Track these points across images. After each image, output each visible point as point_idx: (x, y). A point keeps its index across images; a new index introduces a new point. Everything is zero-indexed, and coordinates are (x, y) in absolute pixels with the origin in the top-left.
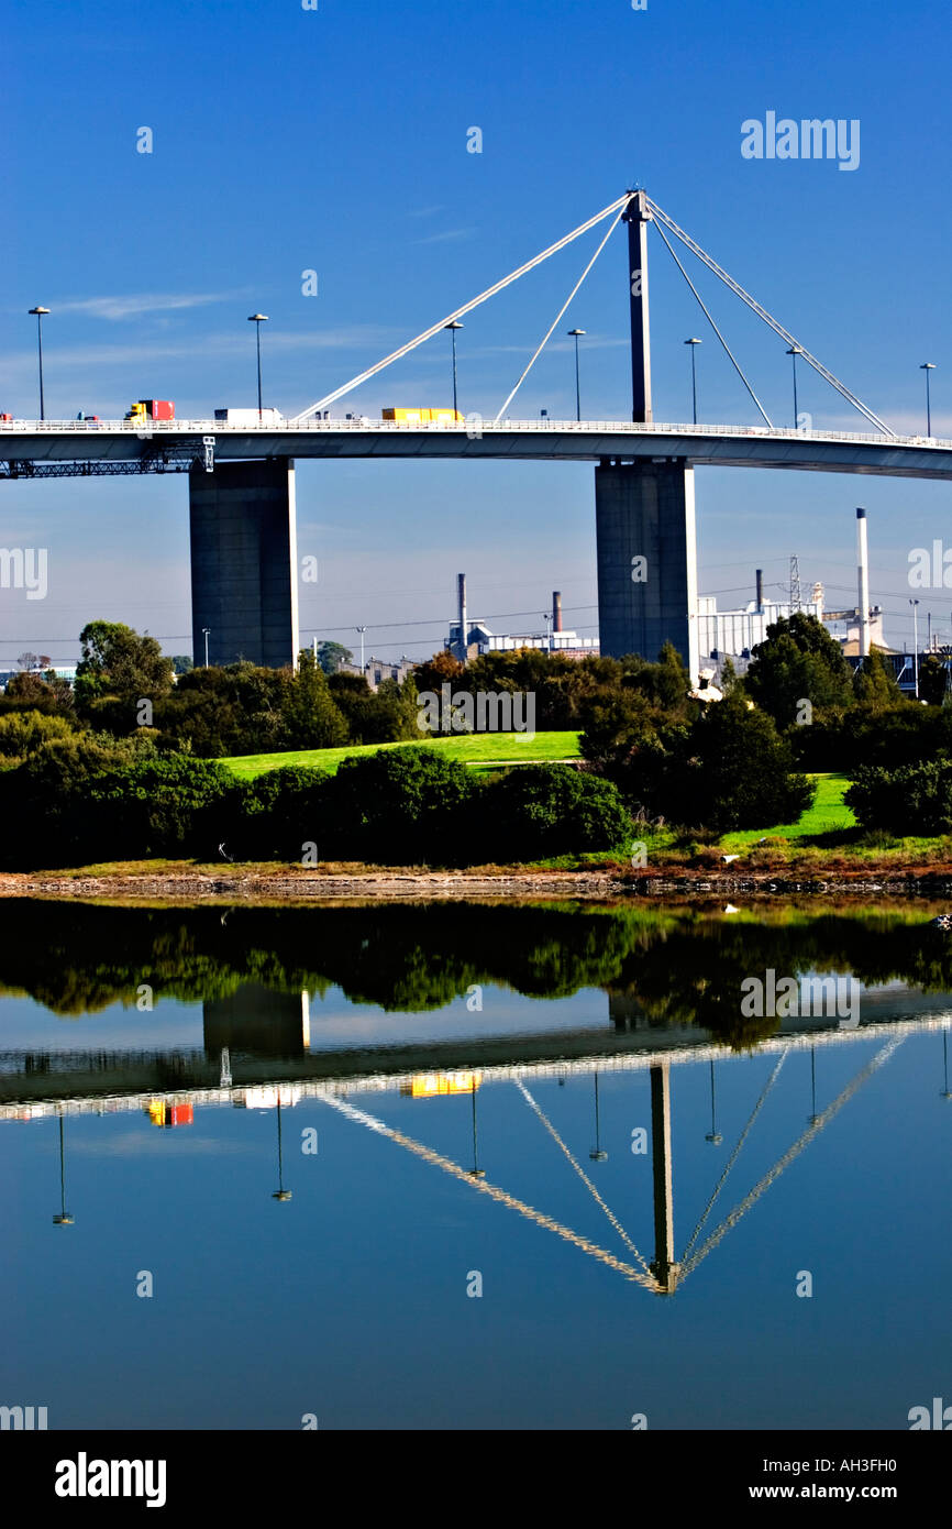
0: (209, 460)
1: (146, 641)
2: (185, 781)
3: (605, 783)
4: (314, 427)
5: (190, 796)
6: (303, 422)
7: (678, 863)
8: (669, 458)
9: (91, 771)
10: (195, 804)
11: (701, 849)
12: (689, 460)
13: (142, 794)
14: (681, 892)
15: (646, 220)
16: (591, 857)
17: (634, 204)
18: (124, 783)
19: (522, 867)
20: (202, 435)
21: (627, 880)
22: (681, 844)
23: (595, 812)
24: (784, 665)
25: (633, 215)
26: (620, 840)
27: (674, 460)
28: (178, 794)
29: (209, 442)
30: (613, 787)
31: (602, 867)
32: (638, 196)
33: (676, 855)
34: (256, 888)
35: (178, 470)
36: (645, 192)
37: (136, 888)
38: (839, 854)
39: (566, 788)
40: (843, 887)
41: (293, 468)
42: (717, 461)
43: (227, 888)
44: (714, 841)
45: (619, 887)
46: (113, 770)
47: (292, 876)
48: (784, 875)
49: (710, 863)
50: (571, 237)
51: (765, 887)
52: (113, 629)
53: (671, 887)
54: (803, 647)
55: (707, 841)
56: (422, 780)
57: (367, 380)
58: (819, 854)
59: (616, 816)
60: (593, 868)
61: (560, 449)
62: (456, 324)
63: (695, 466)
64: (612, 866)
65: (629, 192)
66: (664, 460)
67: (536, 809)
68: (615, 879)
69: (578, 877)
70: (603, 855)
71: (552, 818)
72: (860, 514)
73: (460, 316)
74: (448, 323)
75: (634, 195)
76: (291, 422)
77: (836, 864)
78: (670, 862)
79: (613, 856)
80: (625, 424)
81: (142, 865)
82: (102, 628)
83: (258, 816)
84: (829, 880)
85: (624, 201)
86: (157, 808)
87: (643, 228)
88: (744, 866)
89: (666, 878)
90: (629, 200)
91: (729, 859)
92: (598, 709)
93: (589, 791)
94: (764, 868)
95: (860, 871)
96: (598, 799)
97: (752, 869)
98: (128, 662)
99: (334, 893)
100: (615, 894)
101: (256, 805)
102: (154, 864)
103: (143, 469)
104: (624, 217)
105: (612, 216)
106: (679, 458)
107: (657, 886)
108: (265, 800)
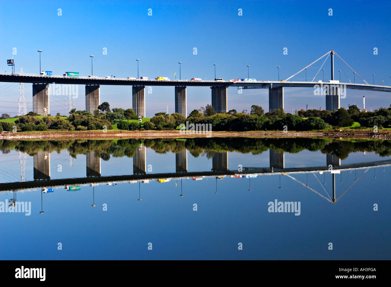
0: (272, 87)
1: (260, 107)
2: (261, 120)
3: (322, 120)
4: (286, 82)
5: (262, 122)
6: (285, 82)
7: (333, 131)
9: (248, 118)
10: (262, 123)
11: (337, 129)
13: (255, 121)
14: (333, 135)
16: (320, 130)
18: (252, 120)
19: (309, 131)
20: (270, 83)
21: (325, 134)
22: (334, 128)
23: (321, 124)
24: (351, 111)
25: (332, 53)
26: (324, 128)
28: (260, 122)
29: (272, 84)
30: (324, 121)
31: (321, 132)
32: (332, 51)
33: (333, 130)
34: (271, 135)
35: (267, 88)
37: (254, 135)
38: (357, 130)
39: (316, 120)
40: (358, 135)
41: (283, 88)
43: (267, 135)
44: (339, 128)
45: (324, 134)
46: (251, 118)
47: (276, 133)
48: (349, 133)
49: (338, 131)
50: (323, 56)
51: (346, 134)
52: (256, 106)
53: (332, 134)
54: (354, 109)
55: (337, 128)
56: (295, 119)
58: (354, 130)
59: (324, 125)
60: (320, 132)
62: (306, 69)
64: (323, 132)
67: (312, 124)
68: (323, 133)
69: (318, 133)
70: (322, 130)
71: (314, 125)
72: (364, 97)
73: (307, 67)
77: (357, 131)
78: (332, 131)
79: (323, 130)
81: (254, 132)
82: (254, 106)
83: (271, 125)
84: (356, 133)
86: (257, 123)
87: (333, 55)
88: (343, 132)
89: (331, 133)
91: (341, 131)
92: (323, 113)
93: (320, 121)
94: (346, 132)
95: (360, 132)
96: (321, 122)
97: (344, 132)
98: (258, 110)
99: (282, 135)
100: (324, 136)
101: (271, 123)
102: (256, 131)
103: (263, 88)
105: (329, 54)
107: (330, 134)
108: (272, 122)
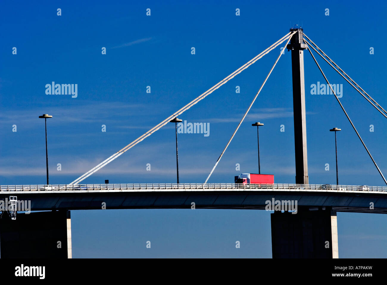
0: (13, 212)
6: (76, 186)
8: (320, 207)
12: (333, 208)
15: (303, 49)
17: (295, 39)
20: (8, 195)
25: (294, 46)
27: (324, 209)
32: (297, 33)
36: (302, 30)
41: (69, 218)
42: (353, 209)
50: (253, 61)
57: (119, 157)
61: (247, 202)
62: (178, 119)
63: (337, 213)
65: (292, 31)
66: (317, 209)
73: (180, 114)
74: (173, 119)
75: (295, 32)
76: (68, 186)
80: (291, 185)
85: (289, 36)
87: (301, 54)
90: (292, 35)
104: (289, 47)
106: (327, 207)
